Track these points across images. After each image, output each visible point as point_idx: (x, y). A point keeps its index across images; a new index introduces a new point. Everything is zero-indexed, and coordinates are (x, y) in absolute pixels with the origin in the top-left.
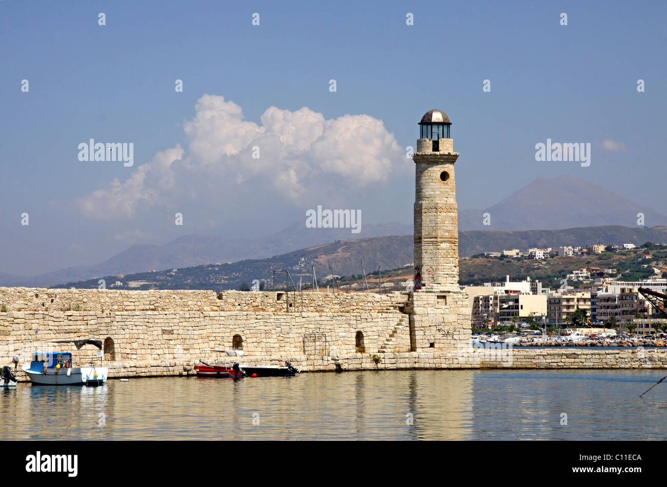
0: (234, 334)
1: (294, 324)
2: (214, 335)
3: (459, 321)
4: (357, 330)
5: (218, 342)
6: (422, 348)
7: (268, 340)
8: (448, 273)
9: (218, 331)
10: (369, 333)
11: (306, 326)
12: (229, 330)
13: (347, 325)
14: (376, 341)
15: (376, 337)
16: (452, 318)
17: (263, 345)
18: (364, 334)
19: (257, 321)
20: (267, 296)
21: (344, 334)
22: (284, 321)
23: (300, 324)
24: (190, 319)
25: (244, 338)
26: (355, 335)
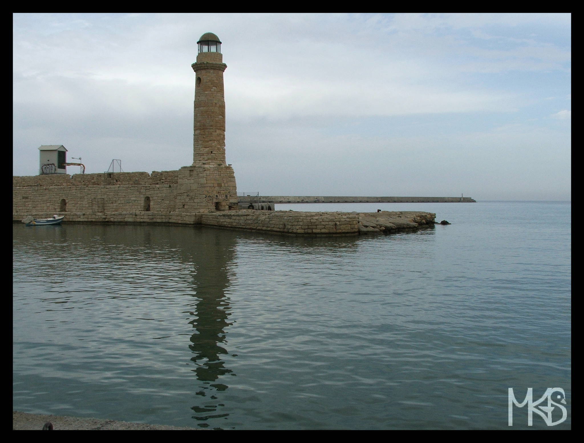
0: (62, 198)
1: (100, 193)
2: (50, 199)
3: (198, 189)
4: (145, 196)
5: (52, 203)
6: (179, 208)
7: (82, 203)
8: (198, 153)
9: (53, 197)
10: (154, 198)
11: (108, 193)
12: (58, 197)
13: (138, 193)
14: (159, 203)
15: (160, 201)
16: (195, 186)
17: (78, 205)
18: (151, 199)
19: (76, 191)
20: (100, 176)
21: (134, 199)
22: (93, 190)
23: (104, 192)
24: (38, 191)
25: (67, 201)
26: (143, 199)
